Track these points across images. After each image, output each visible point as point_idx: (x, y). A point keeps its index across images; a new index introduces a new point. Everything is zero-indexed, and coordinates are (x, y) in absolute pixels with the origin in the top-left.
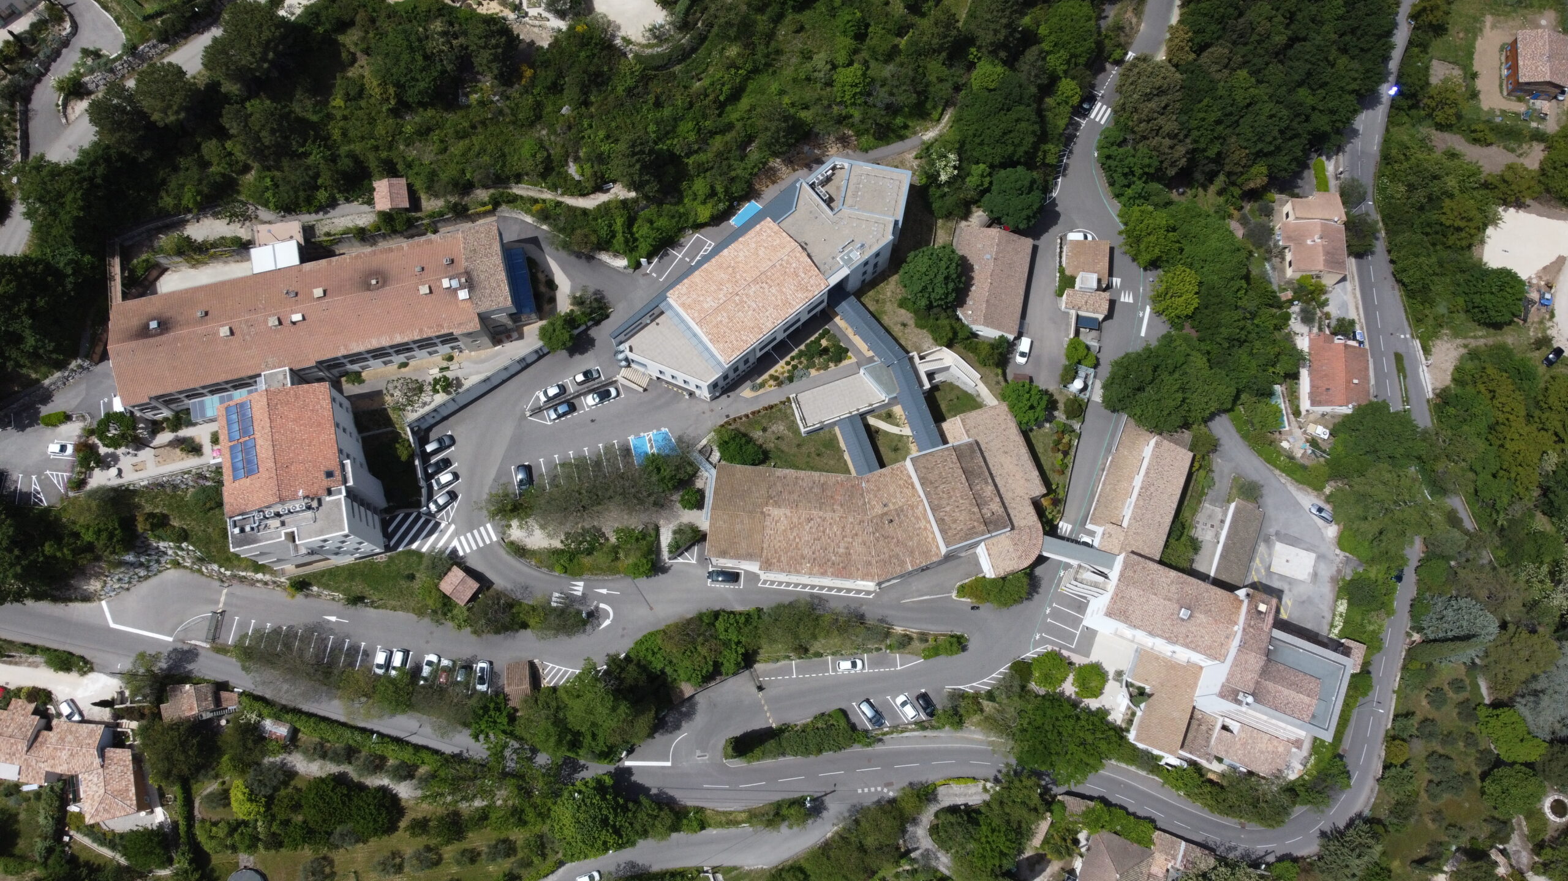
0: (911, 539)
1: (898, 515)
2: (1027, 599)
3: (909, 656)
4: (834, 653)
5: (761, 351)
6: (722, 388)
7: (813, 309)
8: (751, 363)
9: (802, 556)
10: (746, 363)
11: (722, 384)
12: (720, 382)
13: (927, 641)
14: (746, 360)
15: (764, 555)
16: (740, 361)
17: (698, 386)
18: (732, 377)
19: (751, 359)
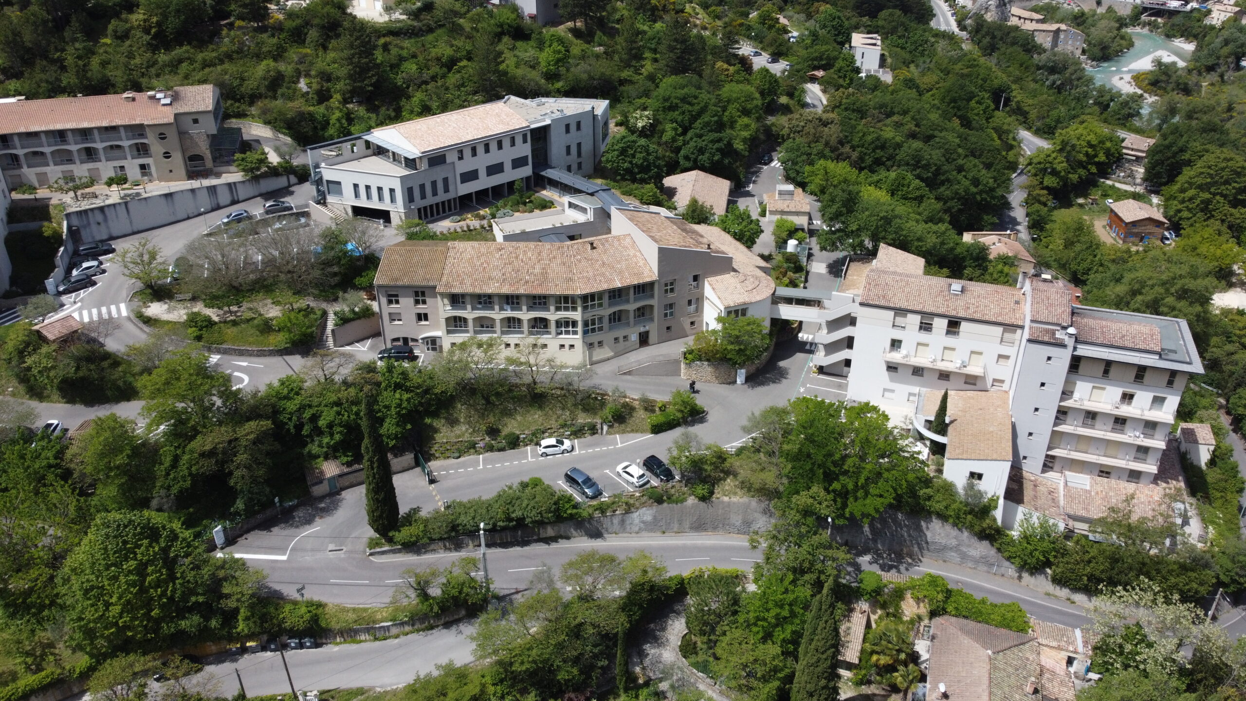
1: (603, 245)
2: (774, 382)
3: (631, 435)
4: (534, 434)
5: (462, 182)
6: (419, 210)
7: (518, 163)
8: (451, 195)
9: (490, 278)
10: (446, 190)
11: (419, 203)
12: (417, 193)
13: (653, 411)
14: (446, 180)
15: (444, 279)
16: (439, 173)
17: (392, 191)
18: (430, 200)
19: (451, 188)
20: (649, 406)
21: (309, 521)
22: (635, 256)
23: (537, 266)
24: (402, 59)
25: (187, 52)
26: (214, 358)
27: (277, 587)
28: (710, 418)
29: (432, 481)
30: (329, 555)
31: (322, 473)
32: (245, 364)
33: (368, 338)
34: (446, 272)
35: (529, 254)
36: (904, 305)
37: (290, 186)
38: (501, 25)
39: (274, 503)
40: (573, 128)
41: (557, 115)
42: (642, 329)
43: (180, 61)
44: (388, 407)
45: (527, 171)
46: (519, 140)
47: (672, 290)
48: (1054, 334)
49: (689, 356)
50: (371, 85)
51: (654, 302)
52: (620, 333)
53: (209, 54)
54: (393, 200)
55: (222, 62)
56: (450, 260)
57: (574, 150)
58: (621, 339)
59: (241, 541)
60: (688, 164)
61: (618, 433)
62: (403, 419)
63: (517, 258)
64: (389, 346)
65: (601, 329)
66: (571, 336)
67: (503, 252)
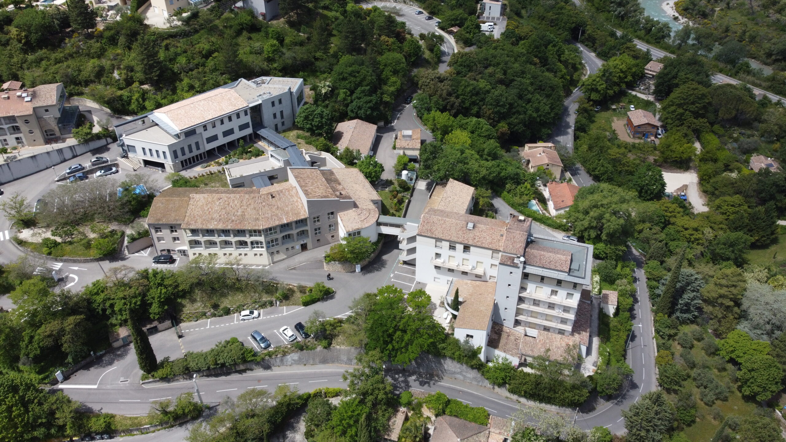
0: (287, 206)
1: (279, 194)
2: (377, 270)
3: (293, 306)
4: (238, 307)
5: (208, 143)
6: (182, 162)
7: (243, 127)
8: (202, 151)
9: (212, 219)
10: (198, 148)
11: (181, 158)
12: (179, 153)
13: (305, 293)
14: (197, 144)
15: (186, 219)
16: (192, 140)
17: (164, 153)
18: (188, 155)
19: (201, 147)
20: (302, 290)
21: (111, 363)
22: (297, 201)
23: (240, 210)
24: (177, 55)
25: (44, 53)
26: (58, 266)
27: (90, 405)
28: (337, 296)
29: (180, 337)
30: (120, 383)
31: (118, 335)
32: (76, 268)
33: (149, 247)
34: (187, 214)
35: (236, 202)
36: (440, 236)
37: (108, 144)
38: (241, 24)
39: (90, 355)
40: (277, 103)
41: (266, 97)
42: (302, 243)
43: (42, 60)
44: (153, 298)
45: (249, 131)
46: (242, 115)
47: (318, 221)
48: (513, 260)
49: (328, 259)
50: (156, 76)
51: (308, 228)
52: (289, 246)
53: (58, 54)
54: (165, 157)
55: (67, 59)
56: (191, 206)
57: (278, 115)
58: (290, 249)
59: (73, 377)
60: (353, 115)
61: (285, 305)
62: (162, 304)
63: (228, 204)
64: (160, 254)
65: (277, 244)
66: (260, 249)
67: (221, 200)
